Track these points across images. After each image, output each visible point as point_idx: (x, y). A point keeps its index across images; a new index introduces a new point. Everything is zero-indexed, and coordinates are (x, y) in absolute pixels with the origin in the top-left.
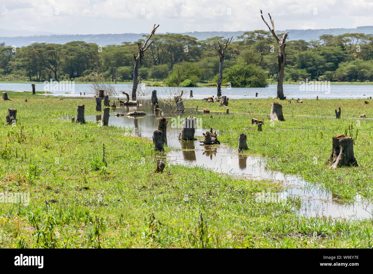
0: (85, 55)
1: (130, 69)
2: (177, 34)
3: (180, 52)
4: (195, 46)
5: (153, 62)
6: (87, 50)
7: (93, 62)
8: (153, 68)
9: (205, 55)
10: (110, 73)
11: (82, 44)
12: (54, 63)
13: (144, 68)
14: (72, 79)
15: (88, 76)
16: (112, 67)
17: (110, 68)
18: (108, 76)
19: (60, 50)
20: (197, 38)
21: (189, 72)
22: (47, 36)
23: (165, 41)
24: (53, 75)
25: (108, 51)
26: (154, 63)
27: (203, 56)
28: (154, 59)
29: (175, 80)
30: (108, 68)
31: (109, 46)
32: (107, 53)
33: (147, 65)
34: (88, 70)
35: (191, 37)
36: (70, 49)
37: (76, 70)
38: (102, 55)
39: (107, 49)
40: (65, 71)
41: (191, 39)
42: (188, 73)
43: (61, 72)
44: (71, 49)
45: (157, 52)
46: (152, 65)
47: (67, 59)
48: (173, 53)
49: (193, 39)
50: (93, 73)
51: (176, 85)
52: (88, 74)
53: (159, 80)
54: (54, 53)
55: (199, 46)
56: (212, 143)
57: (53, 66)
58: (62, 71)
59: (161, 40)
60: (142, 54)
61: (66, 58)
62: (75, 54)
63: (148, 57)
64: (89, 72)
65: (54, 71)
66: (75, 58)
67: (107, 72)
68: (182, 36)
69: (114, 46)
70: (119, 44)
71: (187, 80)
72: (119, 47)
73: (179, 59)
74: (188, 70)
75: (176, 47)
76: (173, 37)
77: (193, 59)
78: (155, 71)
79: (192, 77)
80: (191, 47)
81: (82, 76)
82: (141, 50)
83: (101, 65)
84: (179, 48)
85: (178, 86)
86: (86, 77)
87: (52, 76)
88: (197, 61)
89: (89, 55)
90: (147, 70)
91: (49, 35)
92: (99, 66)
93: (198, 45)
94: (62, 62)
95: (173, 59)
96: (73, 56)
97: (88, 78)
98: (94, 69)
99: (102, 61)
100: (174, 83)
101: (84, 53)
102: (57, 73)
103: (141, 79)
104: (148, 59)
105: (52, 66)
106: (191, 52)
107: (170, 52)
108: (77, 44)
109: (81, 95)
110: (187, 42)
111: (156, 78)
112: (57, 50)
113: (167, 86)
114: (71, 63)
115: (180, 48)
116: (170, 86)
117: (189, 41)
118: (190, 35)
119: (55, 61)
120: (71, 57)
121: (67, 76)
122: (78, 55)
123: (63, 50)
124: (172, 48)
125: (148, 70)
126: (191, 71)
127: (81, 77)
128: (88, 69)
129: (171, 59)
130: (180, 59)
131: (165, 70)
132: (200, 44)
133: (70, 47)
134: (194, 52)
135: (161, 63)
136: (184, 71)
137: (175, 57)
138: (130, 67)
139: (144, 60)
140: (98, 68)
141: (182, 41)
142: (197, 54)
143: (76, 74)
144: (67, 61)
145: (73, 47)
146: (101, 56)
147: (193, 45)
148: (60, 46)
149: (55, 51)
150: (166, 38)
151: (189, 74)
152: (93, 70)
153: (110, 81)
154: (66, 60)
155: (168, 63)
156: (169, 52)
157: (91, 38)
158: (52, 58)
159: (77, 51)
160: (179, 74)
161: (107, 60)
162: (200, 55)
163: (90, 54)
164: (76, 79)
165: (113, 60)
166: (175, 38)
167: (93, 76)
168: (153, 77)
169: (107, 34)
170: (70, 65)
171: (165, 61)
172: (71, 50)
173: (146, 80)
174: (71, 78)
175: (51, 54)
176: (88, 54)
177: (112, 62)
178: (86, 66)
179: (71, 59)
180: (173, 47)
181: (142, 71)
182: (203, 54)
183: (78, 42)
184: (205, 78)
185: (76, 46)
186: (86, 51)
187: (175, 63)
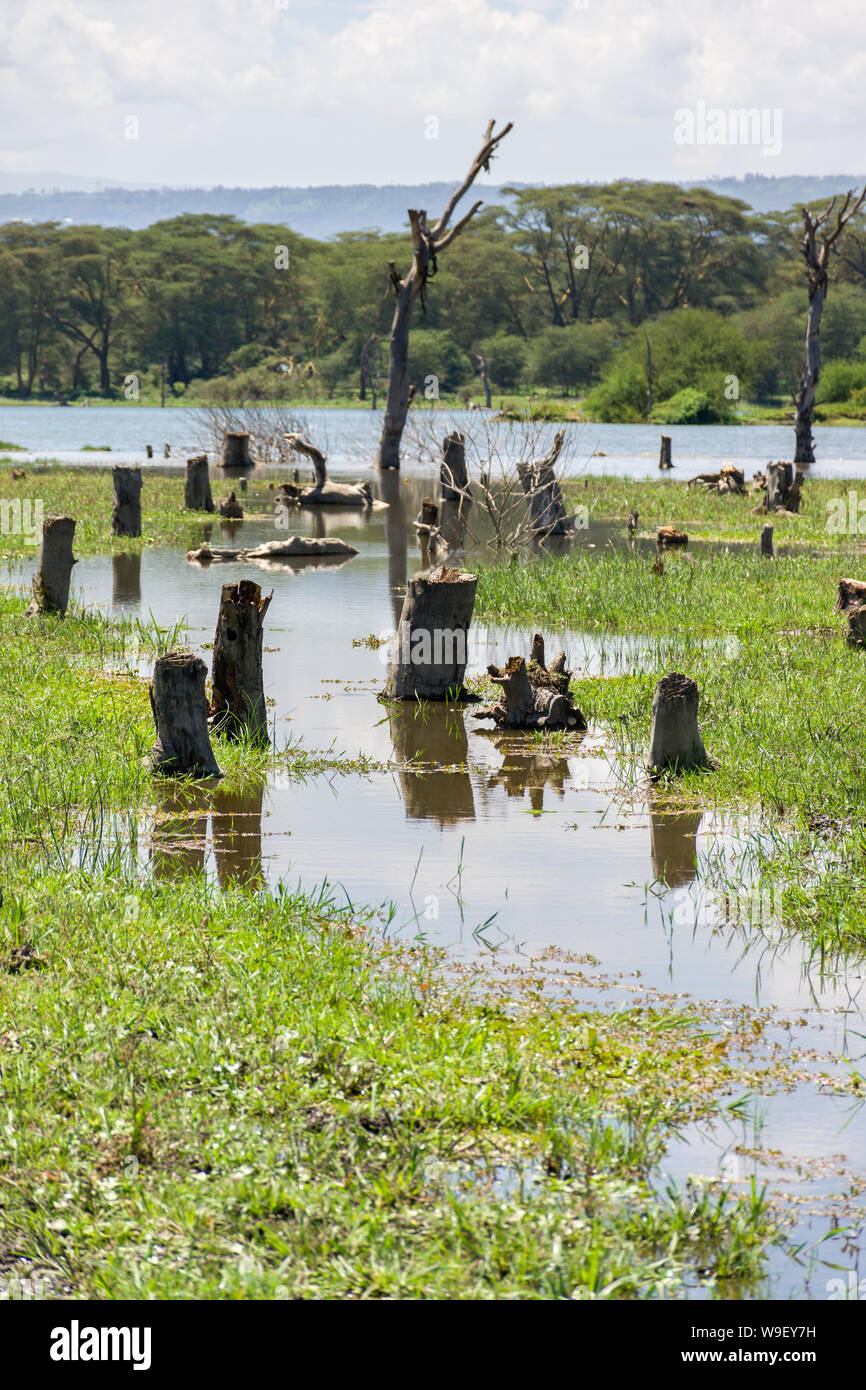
0: (240, 279)
1: (440, 342)
2: (658, 186)
3: (671, 265)
4: (741, 239)
5: (546, 312)
6: (249, 257)
7: (276, 310)
8: (545, 340)
9: (783, 278)
10: (350, 361)
11: (224, 227)
12: (95, 313)
13: (506, 340)
14: (179, 386)
15: (248, 374)
16: (359, 331)
17: (351, 336)
18: (341, 373)
19: (122, 255)
20: (748, 201)
21: (700, 354)
22: (83, 194)
23: (603, 215)
24: (92, 368)
25: (340, 262)
26: (552, 315)
27: (776, 285)
28: (553, 296)
29: (631, 394)
30: (343, 338)
31: (349, 238)
32: (339, 269)
33: (518, 323)
34: (251, 345)
35: (722, 199)
36: (169, 250)
37: (194, 344)
38: (315, 278)
39: (337, 251)
40: (148, 352)
41: (723, 207)
42: (694, 360)
43: (130, 355)
44: (175, 249)
45: (565, 266)
46: (542, 326)
47: (154, 296)
48: (638, 270)
49: (733, 208)
50: (272, 360)
51: (638, 416)
52: (250, 362)
53: (572, 392)
54: (95, 267)
55: (758, 239)
56: (542, 720)
57: (93, 329)
58: (134, 349)
59: (585, 210)
60: (431, 263)
61: (152, 289)
62: (192, 274)
63: (525, 289)
64: (256, 355)
65: (96, 351)
66: (192, 290)
67: (337, 357)
68: (682, 193)
69: (371, 237)
70: (394, 230)
71: (688, 390)
72: (392, 243)
73: (664, 295)
74: (694, 347)
75: (652, 243)
76: (640, 199)
77: (729, 299)
78: (554, 353)
79: (708, 376)
80: (721, 241)
81: (224, 374)
82: (422, 242)
83: (312, 322)
84: (664, 247)
85: (645, 420)
86: (242, 378)
87: (90, 372)
88: (749, 306)
89: (254, 280)
90: (519, 349)
91: (90, 189)
92: (302, 328)
93: (753, 235)
94: (132, 311)
95: (639, 296)
96: (185, 285)
97: (250, 382)
98: (283, 343)
99: (314, 307)
100: (625, 406)
101: (233, 269)
102: (111, 359)
103: (492, 386)
104: (525, 297)
105: (87, 330)
106: (720, 265)
107: (626, 266)
108: (202, 228)
109: (150, 455)
110: (703, 219)
111: (560, 382)
112: (111, 256)
113: (593, 421)
114: (174, 313)
115: (672, 246)
116: (607, 419)
117: (712, 218)
118: (718, 191)
119: (101, 303)
120: (175, 286)
121: (155, 373)
122: (207, 280)
123: (139, 254)
124: (634, 248)
125: (524, 347)
126: (707, 353)
127: (221, 379)
128: (250, 340)
129: (631, 299)
130: (671, 297)
131: (599, 346)
132: (760, 228)
133: (169, 240)
134: (734, 264)
135: (583, 313)
136: (675, 351)
137: (646, 290)
138: (441, 334)
139: (509, 303)
140: (301, 337)
141: (682, 217)
142: (747, 276)
143: (198, 363)
144: (156, 305)
145: (183, 241)
146: (310, 283)
147: (729, 233)
148: (126, 235)
149: (104, 258)
150: (609, 202)
151: (696, 365)
152: (275, 345)
153: (350, 396)
154: (152, 299)
155: (617, 316)
156: (621, 268)
157: (283, 203)
158: (87, 294)
159: (201, 259)
160: (650, 365)
161: (337, 300)
162: (763, 279)
163: (259, 271)
164: (197, 385)
165: (364, 303)
166: (650, 201)
167: (273, 374)
168: (544, 378)
169: (354, 187)
170: (170, 324)
171: (603, 305)
172: (173, 256)
173: (513, 394)
174: (176, 381)
175: (82, 273)
176: (254, 274)
177: (361, 310)
178: (243, 326)
179: (176, 299)
180: (640, 242)
181: (495, 352)
182: (775, 276)
183: (207, 217)
184: (784, 382)
185: (196, 235)
186: (244, 261)
187: (646, 317)
